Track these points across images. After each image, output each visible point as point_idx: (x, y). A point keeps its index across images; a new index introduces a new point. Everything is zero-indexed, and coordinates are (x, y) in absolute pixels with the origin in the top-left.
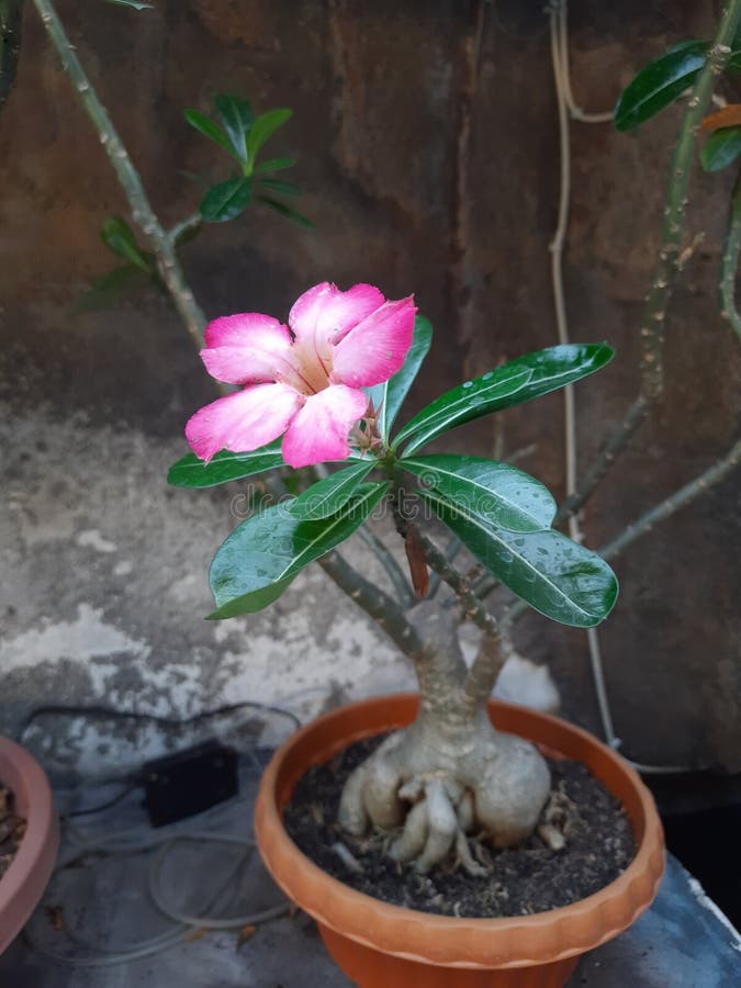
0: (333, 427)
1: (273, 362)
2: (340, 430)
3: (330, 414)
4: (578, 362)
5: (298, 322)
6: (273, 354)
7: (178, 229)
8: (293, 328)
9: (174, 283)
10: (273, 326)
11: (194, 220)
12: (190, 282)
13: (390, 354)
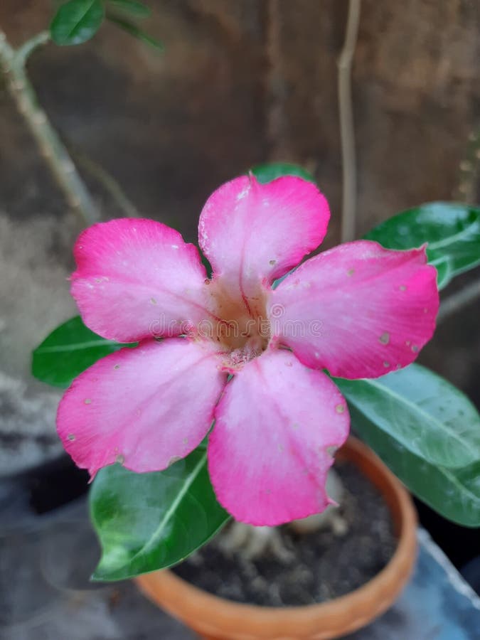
0: (295, 450)
1: (182, 310)
2: (309, 460)
3: (286, 420)
4: (459, 226)
5: (214, 245)
6: (181, 297)
7: (28, 47)
8: (207, 253)
9: (26, 104)
10: (175, 247)
11: (44, 38)
12: (42, 102)
13: (386, 339)
